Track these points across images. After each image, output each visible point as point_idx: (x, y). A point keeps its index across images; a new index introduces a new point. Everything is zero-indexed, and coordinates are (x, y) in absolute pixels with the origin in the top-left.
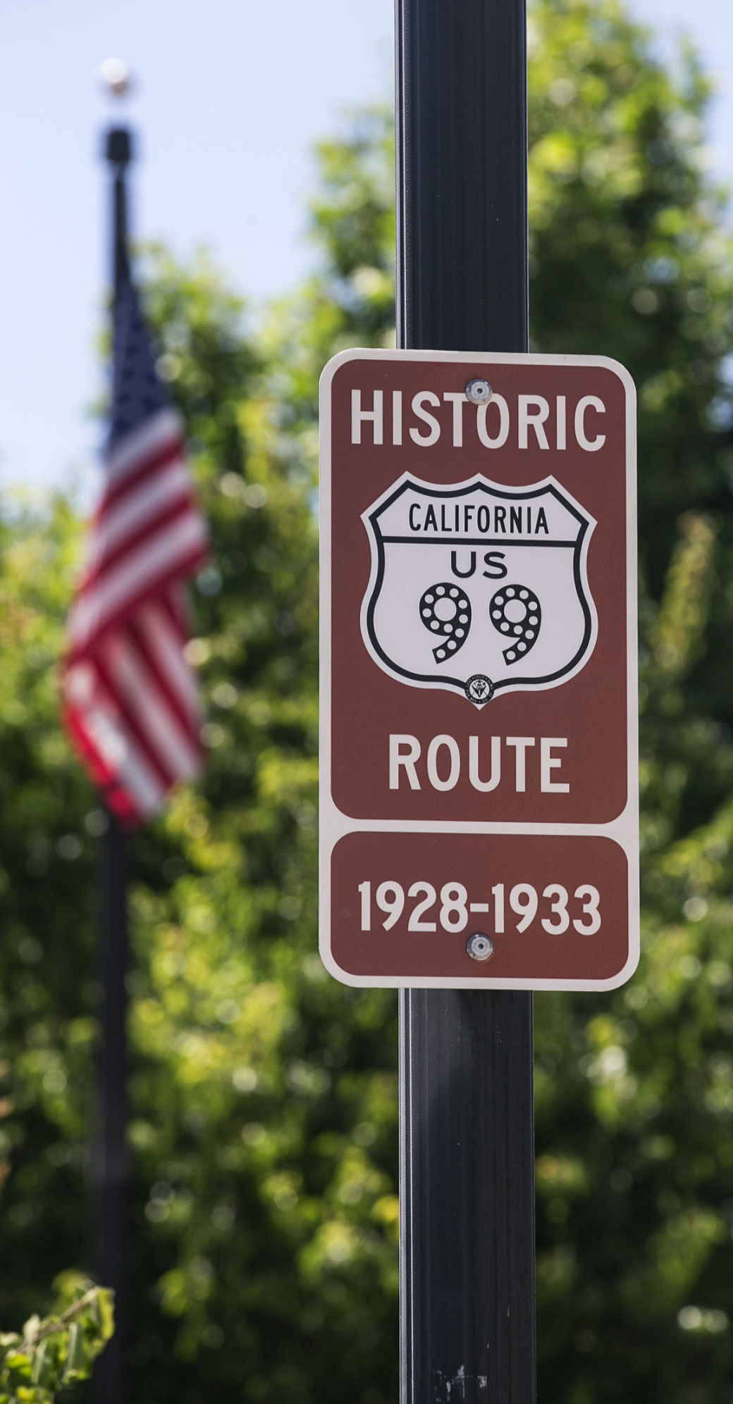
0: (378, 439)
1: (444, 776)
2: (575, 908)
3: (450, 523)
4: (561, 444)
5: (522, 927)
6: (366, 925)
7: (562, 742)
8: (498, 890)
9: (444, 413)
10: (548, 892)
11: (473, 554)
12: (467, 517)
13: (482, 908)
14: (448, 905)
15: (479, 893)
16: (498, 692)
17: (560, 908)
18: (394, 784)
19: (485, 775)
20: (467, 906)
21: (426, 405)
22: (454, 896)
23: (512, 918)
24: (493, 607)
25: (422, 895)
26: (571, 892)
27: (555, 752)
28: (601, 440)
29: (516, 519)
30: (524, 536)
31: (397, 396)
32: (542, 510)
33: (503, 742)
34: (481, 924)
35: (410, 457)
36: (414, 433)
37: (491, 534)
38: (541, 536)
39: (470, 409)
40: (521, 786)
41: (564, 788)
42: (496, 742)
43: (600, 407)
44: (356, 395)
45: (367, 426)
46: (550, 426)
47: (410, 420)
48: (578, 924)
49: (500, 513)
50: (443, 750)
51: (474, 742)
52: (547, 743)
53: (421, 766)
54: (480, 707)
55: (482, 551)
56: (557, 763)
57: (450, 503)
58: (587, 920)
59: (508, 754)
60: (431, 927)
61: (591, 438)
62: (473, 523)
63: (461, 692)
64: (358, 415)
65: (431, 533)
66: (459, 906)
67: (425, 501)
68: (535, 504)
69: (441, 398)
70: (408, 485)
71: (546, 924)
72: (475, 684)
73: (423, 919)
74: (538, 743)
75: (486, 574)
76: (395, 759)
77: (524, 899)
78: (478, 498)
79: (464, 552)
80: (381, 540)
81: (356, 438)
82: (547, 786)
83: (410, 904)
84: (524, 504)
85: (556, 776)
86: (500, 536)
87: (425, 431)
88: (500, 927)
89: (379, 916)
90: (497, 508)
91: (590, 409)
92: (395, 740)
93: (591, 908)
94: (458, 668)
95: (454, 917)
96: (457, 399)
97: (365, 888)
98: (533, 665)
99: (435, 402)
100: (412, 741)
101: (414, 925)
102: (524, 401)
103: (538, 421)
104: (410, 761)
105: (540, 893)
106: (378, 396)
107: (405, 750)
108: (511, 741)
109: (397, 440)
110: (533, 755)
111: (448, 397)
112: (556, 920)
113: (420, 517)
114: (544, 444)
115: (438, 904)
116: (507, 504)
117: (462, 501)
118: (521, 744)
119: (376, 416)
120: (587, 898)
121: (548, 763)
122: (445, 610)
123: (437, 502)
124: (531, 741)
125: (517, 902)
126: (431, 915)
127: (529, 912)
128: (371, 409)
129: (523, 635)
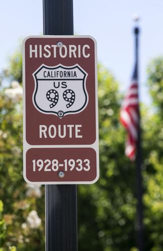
0: (36, 56)
1: (52, 135)
2: (84, 164)
3: (53, 75)
4: (79, 56)
5: (71, 169)
6: (34, 170)
7: (80, 126)
8: (66, 161)
9: (51, 50)
10: (77, 161)
11: (59, 83)
12: (57, 74)
13: (62, 165)
14: (54, 165)
15: (61, 162)
16: (65, 115)
17: (80, 165)
18: (41, 137)
19: (62, 134)
20: (58, 165)
21: (47, 48)
22: (55, 162)
23: (69, 167)
24: (64, 95)
25: (48, 163)
26: (83, 161)
27: (79, 128)
28: (89, 55)
29: (69, 74)
30: (71, 78)
31: (41, 46)
32: (75, 72)
33: (66, 126)
34: (61, 169)
35: (44, 60)
36: (45, 55)
37: (63, 78)
38: (75, 78)
39: (58, 49)
40: (71, 136)
41: (81, 137)
42: (65, 126)
43: (89, 47)
44: (31, 46)
45: (33, 54)
46: (77, 52)
47: (44, 52)
48: (85, 169)
50: (52, 128)
51: (59, 126)
52: (77, 126)
53: (47, 132)
54: (61, 118)
55: (61, 82)
56: (79, 131)
57: (53, 71)
58: (87, 167)
59: (68, 129)
60: (50, 170)
61: (86, 55)
62: (59, 75)
63: (56, 115)
64: (31, 51)
65: (49, 78)
66: (56, 165)
67: (47, 70)
68: (73, 70)
69: (51, 46)
70: (43, 67)
71: (77, 168)
72: (60, 113)
73: (48, 168)
74: (75, 126)
75: (62, 87)
76: (41, 131)
77: (72, 163)
78: (60, 69)
79: (57, 82)
80: (37, 80)
81: (31, 56)
82: (77, 136)
83: (45, 165)
84: (71, 70)
85: (79, 134)
86: (65, 78)
87: (47, 54)
88: (66, 170)
89: (37, 168)
90: (64, 72)
91: (86, 48)
92: (41, 126)
93: (88, 165)
94: (55, 109)
95: (55, 167)
96: (55, 47)
97: (34, 161)
98: (73, 108)
99: (49, 47)
100: (45, 126)
101: (46, 170)
102: (71, 46)
103: (74, 51)
104: (44, 131)
105: (75, 161)
106: (36, 46)
107: (43, 129)
108: (68, 126)
109: (41, 56)
110: (74, 129)
111: (52, 46)
112: (79, 168)
113: (46, 74)
114: (75, 56)
115: (51, 165)
116: (67, 71)
117: (56, 70)
118: (71, 126)
119: (36, 51)
120: (87, 162)
121: (77, 131)
122: (52, 96)
123: (50, 71)
124: (73, 126)
125: (70, 164)
126: (50, 167)
127: (73, 166)
128: (34, 49)
129: (71, 101)
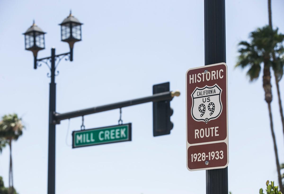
0: (193, 82)
1: (202, 136)
3: (203, 94)
4: (217, 78)
5: (213, 159)
6: (192, 161)
7: (218, 127)
8: (209, 153)
10: (216, 153)
11: (206, 98)
12: (205, 93)
13: (207, 156)
14: (203, 156)
15: (207, 154)
16: (209, 120)
17: (218, 155)
18: (196, 138)
19: (207, 135)
20: (205, 156)
21: (199, 75)
22: (204, 155)
23: (211, 157)
24: (208, 107)
25: (199, 155)
26: (219, 152)
27: (217, 129)
28: (223, 76)
29: (211, 92)
30: (213, 94)
31: (196, 75)
32: (215, 89)
33: (210, 128)
34: (207, 159)
35: (197, 84)
36: (198, 80)
37: (208, 95)
38: (215, 94)
39: (205, 75)
40: (212, 136)
41: (218, 135)
42: (209, 129)
43: (223, 71)
44: (190, 76)
45: (192, 80)
46: (216, 76)
47: (197, 78)
49: (209, 91)
50: (202, 131)
51: (206, 129)
52: (216, 128)
53: (199, 134)
54: (207, 123)
55: (207, 98)
56: (217, 131)
57: (202, 91)
58: (221, 157)
59: (211, 130)
60: (201, 160)
61: (221, 76)
62: (206, 93)
63: (204, 121)
64: (190, 79)
65: (200, 96)
66: (204, 156)
67: (199, 91)
68: (214, 89)
69: (201, 74)
70: (197, 89)
71: (216, 158)
72: (206, 120)
73: (200, 159)
74: (215, 128)
75: (207, 101)
76: (196, 134)
77: (213, 154)
78: (207, 89)
79: (204, 98)
80: (194, 98)
81: (190, 83)
82: (216, 135)
83: (198, 157)
84: (212, 89)
85: (217, 133)
86: (209, 95)
87: (199, 80)
88: (210, 159)
89: (194, 159)
90: (209, 90)
91: (221, 71)
92: (196, 130)
93: (222, 155)
94: (204, 117)
95: (204, 158)
96: (203, 74)
97: (192, 155)
98: (213, 116)
99: (201, 75)
100: (198, 130)
101: (199, 160)
102: (212, 72)
103: (214, 75)
104: (197, 134)
105: (215, 153)
106: (193, 75)
107: (197, 132)
108: (211, 128)
109: (196, 82)
110: (214, 130)
111: (202, 73)
112: (217, 157)
113: (199, 94)
114: (215, 79)
115: (202, 156)
116: (210, 89)
117: (204, 90)
118: (212, 128)
119: (193, 79)
120: (221, 153)
121: (216, 131)
122: (202, 108)
123: (201, 91)
124: (213, 128)
125: (212, 155)
126: (201, 159)
127: (214, 156)
128: (192, 78)
129: (212, 111)
